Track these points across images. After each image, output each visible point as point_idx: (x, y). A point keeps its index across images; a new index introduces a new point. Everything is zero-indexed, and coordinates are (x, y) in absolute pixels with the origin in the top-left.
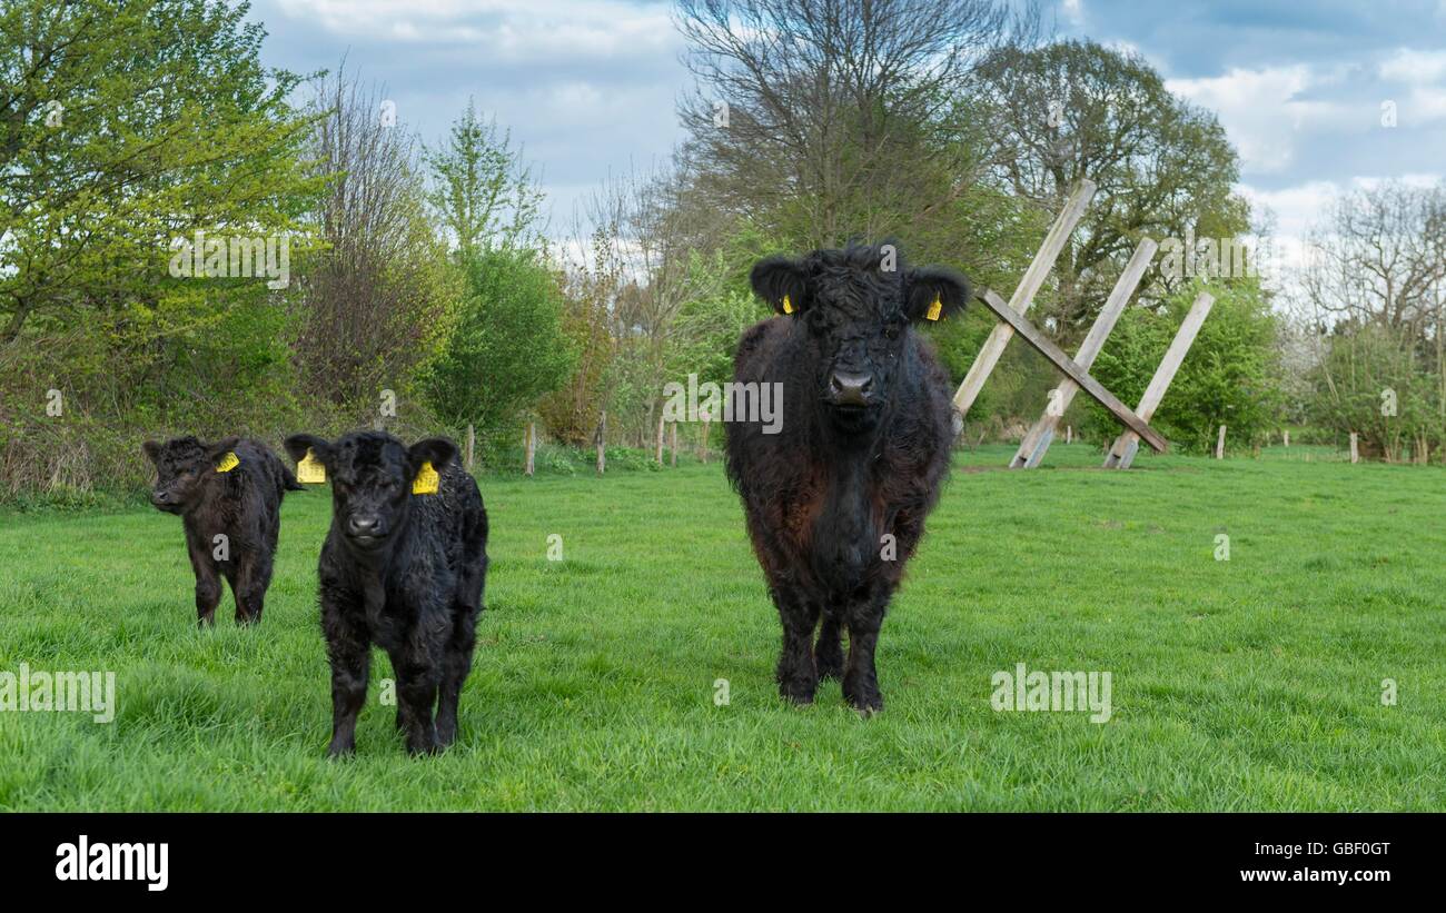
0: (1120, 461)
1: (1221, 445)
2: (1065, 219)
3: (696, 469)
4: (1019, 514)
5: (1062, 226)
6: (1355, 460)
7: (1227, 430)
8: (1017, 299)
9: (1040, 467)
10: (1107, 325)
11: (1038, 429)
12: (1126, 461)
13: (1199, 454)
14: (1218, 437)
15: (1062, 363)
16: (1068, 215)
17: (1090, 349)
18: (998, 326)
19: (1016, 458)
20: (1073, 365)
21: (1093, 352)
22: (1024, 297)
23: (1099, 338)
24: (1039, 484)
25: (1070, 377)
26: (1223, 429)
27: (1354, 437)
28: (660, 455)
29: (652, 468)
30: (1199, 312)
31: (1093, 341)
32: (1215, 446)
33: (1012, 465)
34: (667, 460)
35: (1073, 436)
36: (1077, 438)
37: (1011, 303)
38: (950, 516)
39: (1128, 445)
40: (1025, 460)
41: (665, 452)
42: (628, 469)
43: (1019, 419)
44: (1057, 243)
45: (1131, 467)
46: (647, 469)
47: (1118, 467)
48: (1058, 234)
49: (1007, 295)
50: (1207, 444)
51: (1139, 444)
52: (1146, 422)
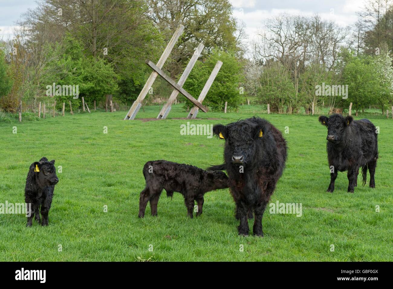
0: (193, 116)
1: (226, 108)
2: (175, 37)
3: (52, 119)
4: (161, 141)
5: (173, 40)
6: (269, 113)
7: (228, 103)
8: (159, 64)
9: (167, 119)
10: (188, 72)
11: (166, 106)
12: (194, 116)
13: (219, 111)
14: (225, 106)
15: (173, 84)
16: (175, 36)
17: (183, 79)
18: (153, 72)
19: (159, 115)
20: (177, 85)
21: (184, 81)
22: (161, 63)
23: (186, 76)
24: (167, 127)
25: (176, 89)
26: (226, 103)
27: (268, 105)
28: (40, 115)
29: (37, 119)
30: (218, 67)
31: (184, 77)
32: (224, 108)
33: (157, 118)
34: (42, 117)
35: (177, 102)
36: (179, 103)
37: (157, 65)
38: (140, 142)
39: (195, 111)
40: (162, 116)
41: (41, 113)
42: (29, 120)
43: (159, 96)
44: (172, 45)
45: (196, 118)
46: (35, 120)
47: (192, 118)
48: (172, 42)
49: (155, 62)
50: (221, 108)
51: (199, 110)
52: (201, 103)
